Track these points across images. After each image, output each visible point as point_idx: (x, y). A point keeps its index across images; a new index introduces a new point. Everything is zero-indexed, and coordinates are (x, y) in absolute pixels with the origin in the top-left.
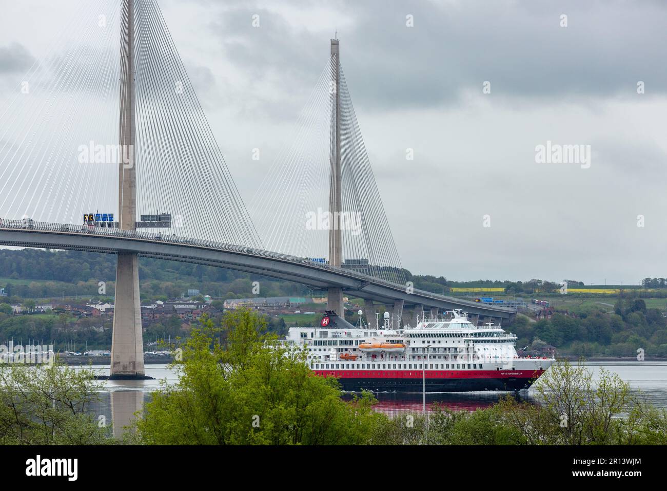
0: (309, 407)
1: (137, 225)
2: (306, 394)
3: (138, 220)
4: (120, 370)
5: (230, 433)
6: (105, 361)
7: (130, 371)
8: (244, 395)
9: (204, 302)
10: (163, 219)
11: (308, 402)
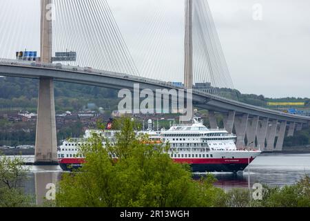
0: (170, 184)
1: (53, 59)
2: (169, 175)
3: (54, 55)
4: (41, 158)
5: (116, 202)
6: (30, 152)
7: (48, 159)
8: (126, 176)
9: (99, 112)
10: (71, 55)
11: (170, 180)
